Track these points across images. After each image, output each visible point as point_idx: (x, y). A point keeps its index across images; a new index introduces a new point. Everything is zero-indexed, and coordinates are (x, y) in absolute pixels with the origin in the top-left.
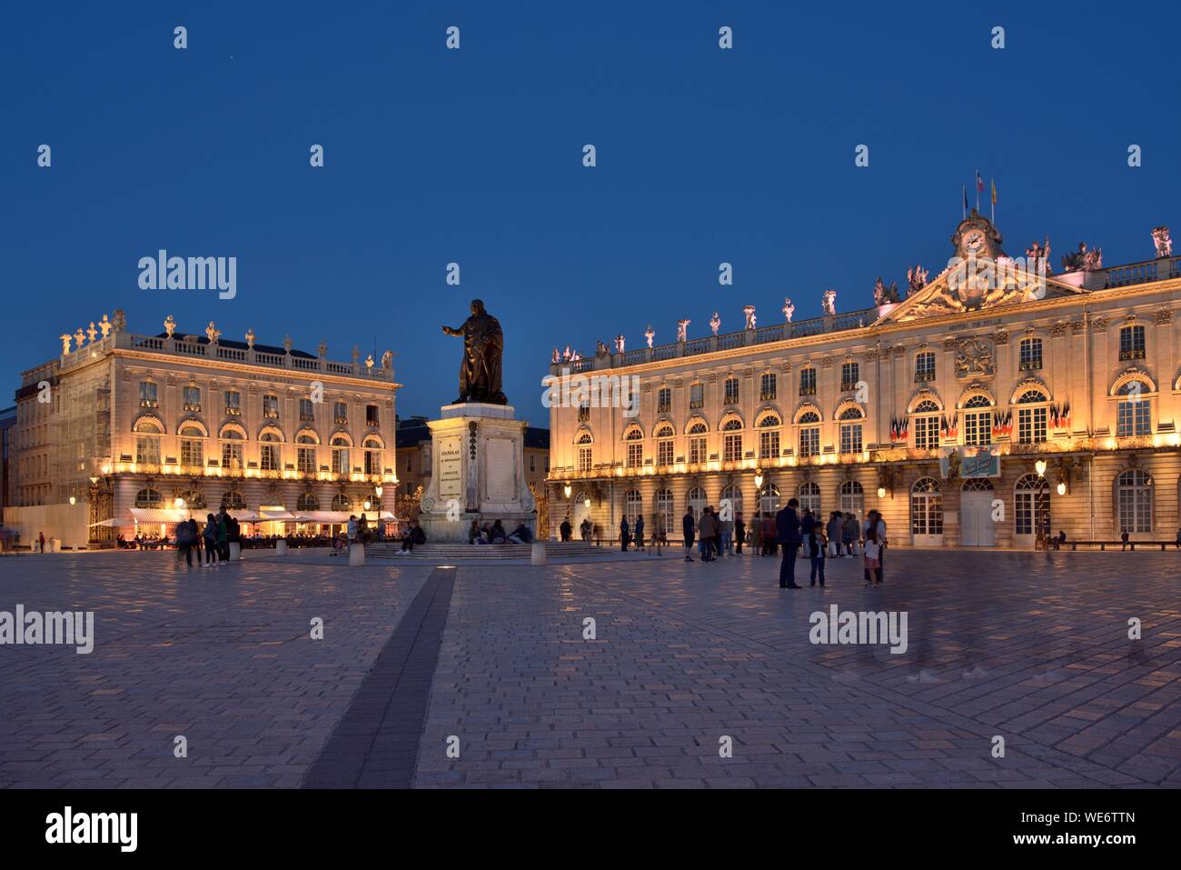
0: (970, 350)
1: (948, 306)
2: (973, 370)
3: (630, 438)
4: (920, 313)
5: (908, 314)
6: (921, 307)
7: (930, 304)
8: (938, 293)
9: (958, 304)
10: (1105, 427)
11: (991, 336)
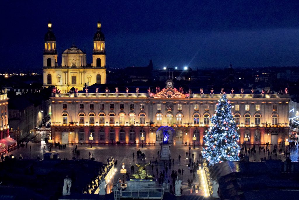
0: (169, 105)
1: (164, 96)
2: (169, 109)
3: (80, 116)
4: (159, 97)
5: (156, 96)
6: (159, 95)
7: (161, 95)
8: (163, 93)
9: (166, 96)
10: (192, 122)
11: (172, 103)
